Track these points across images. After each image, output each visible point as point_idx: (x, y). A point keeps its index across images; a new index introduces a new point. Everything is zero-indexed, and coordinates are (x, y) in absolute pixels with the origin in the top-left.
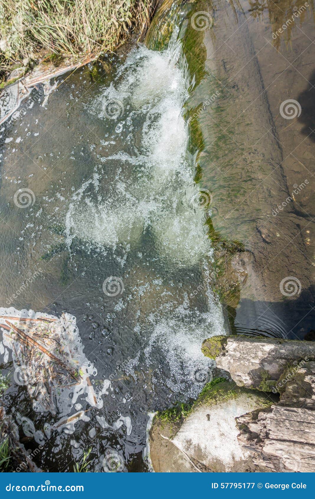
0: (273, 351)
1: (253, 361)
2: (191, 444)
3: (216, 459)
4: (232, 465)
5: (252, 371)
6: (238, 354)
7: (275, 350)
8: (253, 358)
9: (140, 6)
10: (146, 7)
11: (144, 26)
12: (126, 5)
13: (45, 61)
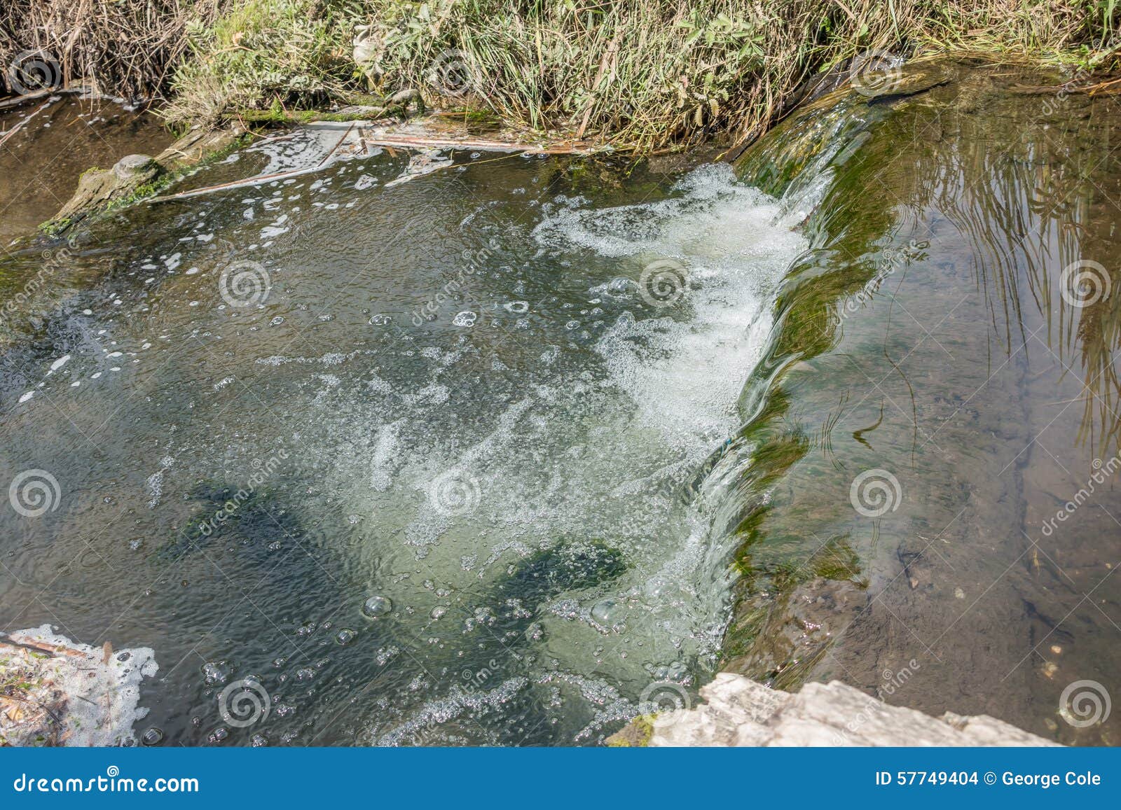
9: (759, 87)
10: (774, 94)
11: (746, 136)
12: (725, 71)
13: (448, 117)
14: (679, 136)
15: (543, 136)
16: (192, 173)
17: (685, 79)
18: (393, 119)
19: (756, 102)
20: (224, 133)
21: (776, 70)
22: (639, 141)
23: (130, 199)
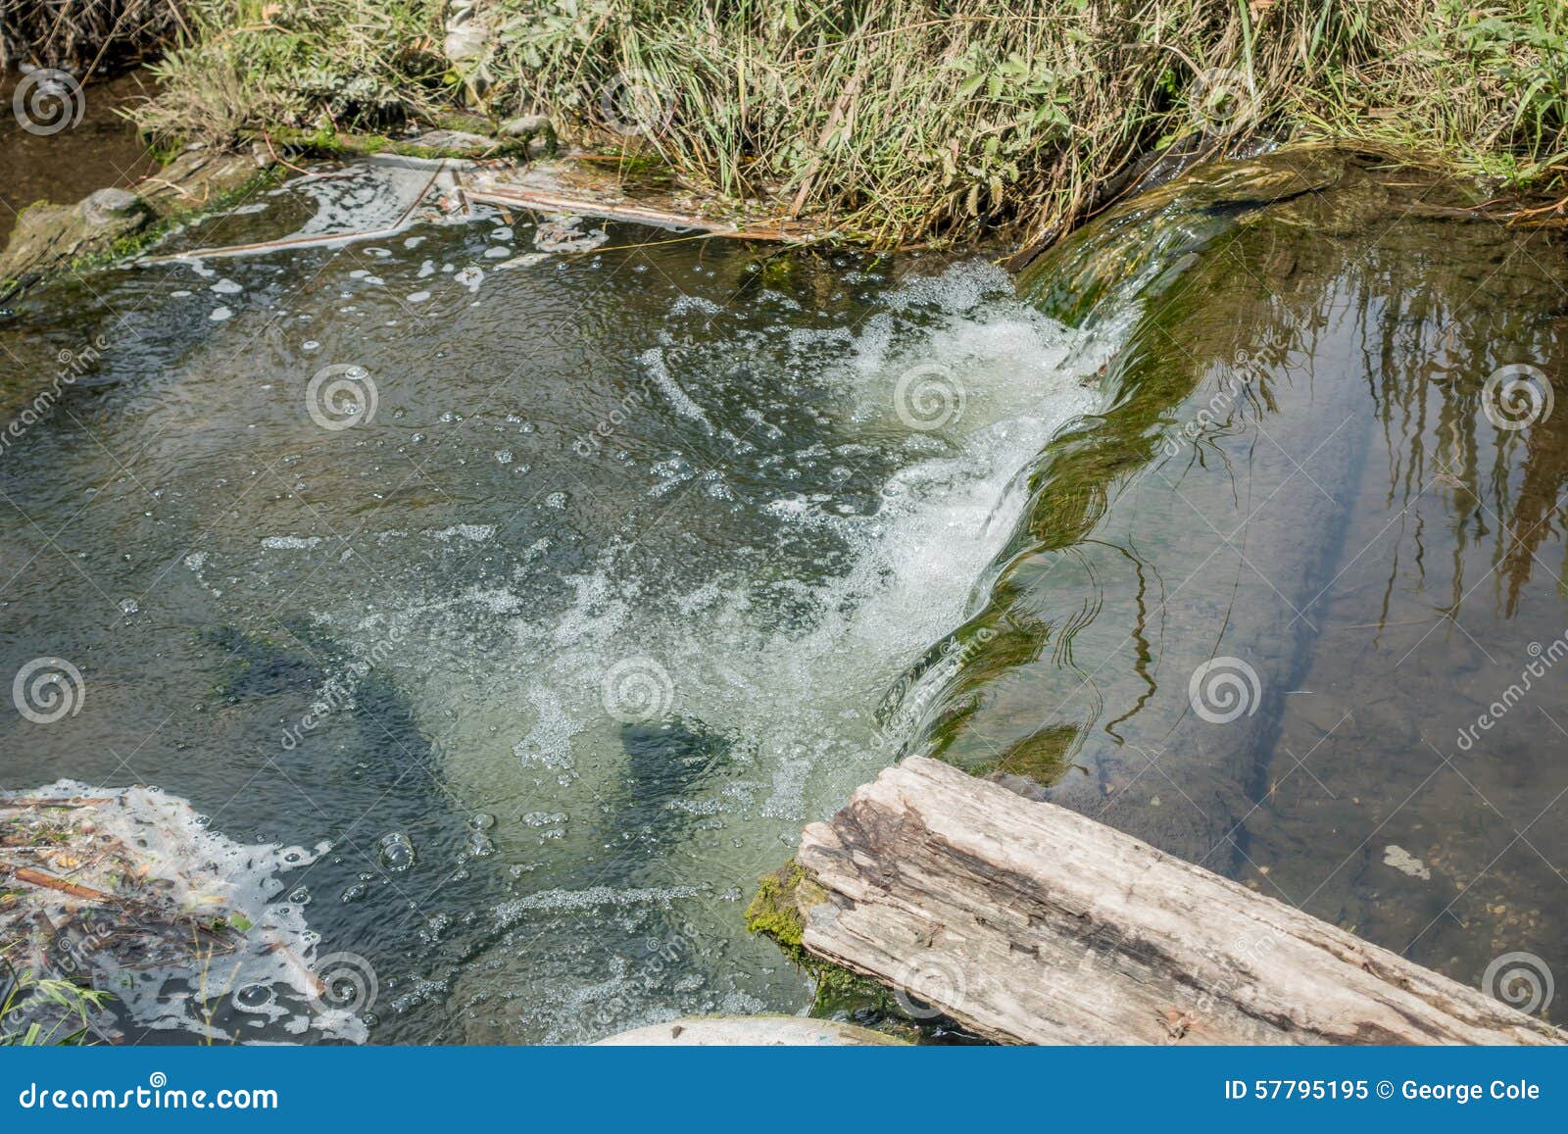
9: (1063, 165)
10: (1084, 177)
11: (1041, 234)
12: (1017, 137)
13: (592, 162)
14: (942, 225)
15: (738, 209)
16: (196, 222)
17: (954, 144)
18: (506, 159)
19: (1059, 186)
20: (241, 160)
21: (1090, 144)
22: (883, 228)
23: (106, 257)
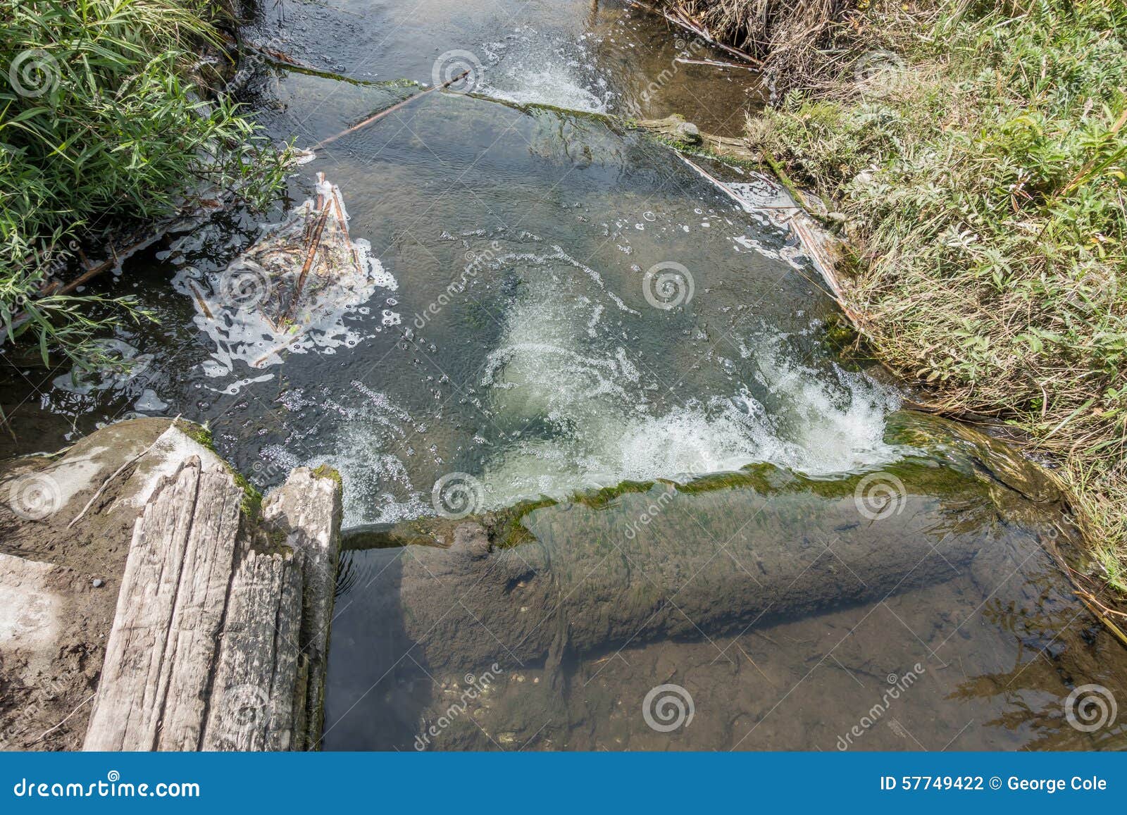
0: (317, 545)
1: (302, 518)
2: (167, 451)
3: (143, 485)
4: (133, 506)
5: (286, 518)
6: (313, 495)
7: (319, 548)
8: (306, 517)
13: (843, 247)
16: (709, 157)
18: (820, 223)
20: (750, 154)
22: (888, 350)
23: (670, 143)
